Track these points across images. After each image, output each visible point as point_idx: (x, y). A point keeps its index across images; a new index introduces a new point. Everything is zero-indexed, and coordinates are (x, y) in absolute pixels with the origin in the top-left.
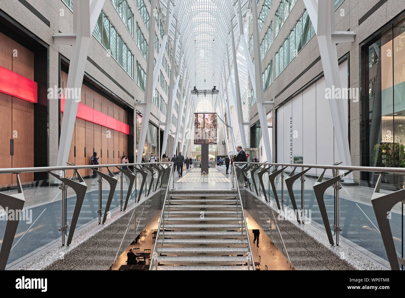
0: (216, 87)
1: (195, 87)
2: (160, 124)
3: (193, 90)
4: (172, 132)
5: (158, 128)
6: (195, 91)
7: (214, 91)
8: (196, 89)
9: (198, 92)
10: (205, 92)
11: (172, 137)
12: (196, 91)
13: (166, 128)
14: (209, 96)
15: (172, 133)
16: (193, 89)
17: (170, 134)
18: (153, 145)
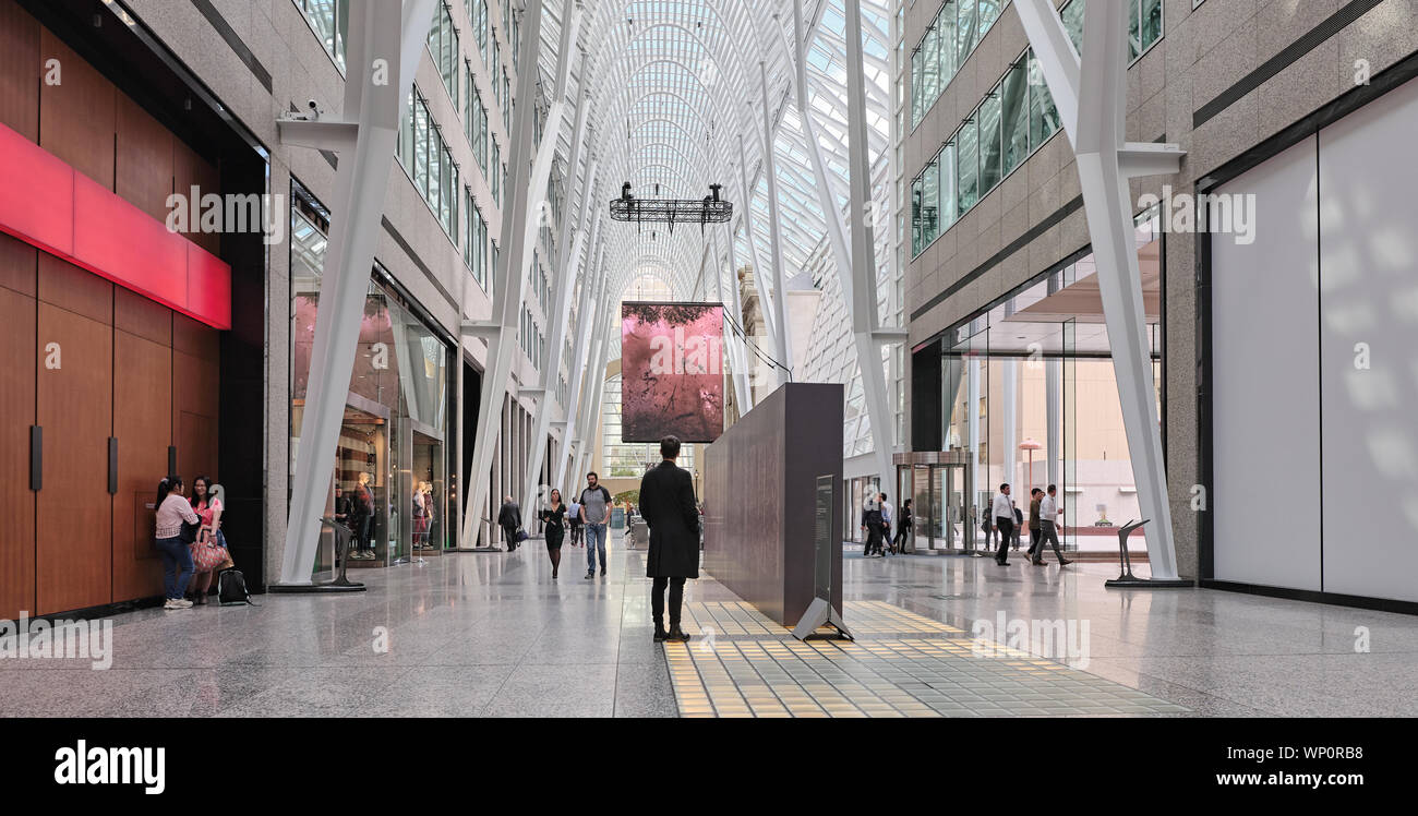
0: (719, 187)
1: (627, 186)
2: (462, 329)
3: (619, 201)
4: (521, 385)
5: (452, 350)
6: (628, 206)
7: (713, 208)
8: (630, 197)
9: (639, 212)
10: (671, 213)
11: (522, 410)
12: (631, 204)
13: (493, 358)
14: (688, 230)
15: (521, 388)
16: (620, 196)
17: (512, 393)
18: (428, 431)
